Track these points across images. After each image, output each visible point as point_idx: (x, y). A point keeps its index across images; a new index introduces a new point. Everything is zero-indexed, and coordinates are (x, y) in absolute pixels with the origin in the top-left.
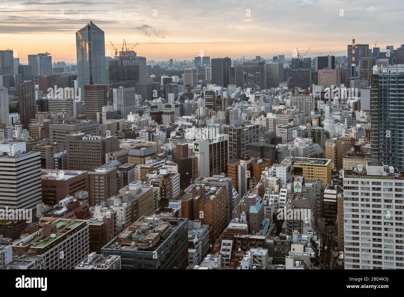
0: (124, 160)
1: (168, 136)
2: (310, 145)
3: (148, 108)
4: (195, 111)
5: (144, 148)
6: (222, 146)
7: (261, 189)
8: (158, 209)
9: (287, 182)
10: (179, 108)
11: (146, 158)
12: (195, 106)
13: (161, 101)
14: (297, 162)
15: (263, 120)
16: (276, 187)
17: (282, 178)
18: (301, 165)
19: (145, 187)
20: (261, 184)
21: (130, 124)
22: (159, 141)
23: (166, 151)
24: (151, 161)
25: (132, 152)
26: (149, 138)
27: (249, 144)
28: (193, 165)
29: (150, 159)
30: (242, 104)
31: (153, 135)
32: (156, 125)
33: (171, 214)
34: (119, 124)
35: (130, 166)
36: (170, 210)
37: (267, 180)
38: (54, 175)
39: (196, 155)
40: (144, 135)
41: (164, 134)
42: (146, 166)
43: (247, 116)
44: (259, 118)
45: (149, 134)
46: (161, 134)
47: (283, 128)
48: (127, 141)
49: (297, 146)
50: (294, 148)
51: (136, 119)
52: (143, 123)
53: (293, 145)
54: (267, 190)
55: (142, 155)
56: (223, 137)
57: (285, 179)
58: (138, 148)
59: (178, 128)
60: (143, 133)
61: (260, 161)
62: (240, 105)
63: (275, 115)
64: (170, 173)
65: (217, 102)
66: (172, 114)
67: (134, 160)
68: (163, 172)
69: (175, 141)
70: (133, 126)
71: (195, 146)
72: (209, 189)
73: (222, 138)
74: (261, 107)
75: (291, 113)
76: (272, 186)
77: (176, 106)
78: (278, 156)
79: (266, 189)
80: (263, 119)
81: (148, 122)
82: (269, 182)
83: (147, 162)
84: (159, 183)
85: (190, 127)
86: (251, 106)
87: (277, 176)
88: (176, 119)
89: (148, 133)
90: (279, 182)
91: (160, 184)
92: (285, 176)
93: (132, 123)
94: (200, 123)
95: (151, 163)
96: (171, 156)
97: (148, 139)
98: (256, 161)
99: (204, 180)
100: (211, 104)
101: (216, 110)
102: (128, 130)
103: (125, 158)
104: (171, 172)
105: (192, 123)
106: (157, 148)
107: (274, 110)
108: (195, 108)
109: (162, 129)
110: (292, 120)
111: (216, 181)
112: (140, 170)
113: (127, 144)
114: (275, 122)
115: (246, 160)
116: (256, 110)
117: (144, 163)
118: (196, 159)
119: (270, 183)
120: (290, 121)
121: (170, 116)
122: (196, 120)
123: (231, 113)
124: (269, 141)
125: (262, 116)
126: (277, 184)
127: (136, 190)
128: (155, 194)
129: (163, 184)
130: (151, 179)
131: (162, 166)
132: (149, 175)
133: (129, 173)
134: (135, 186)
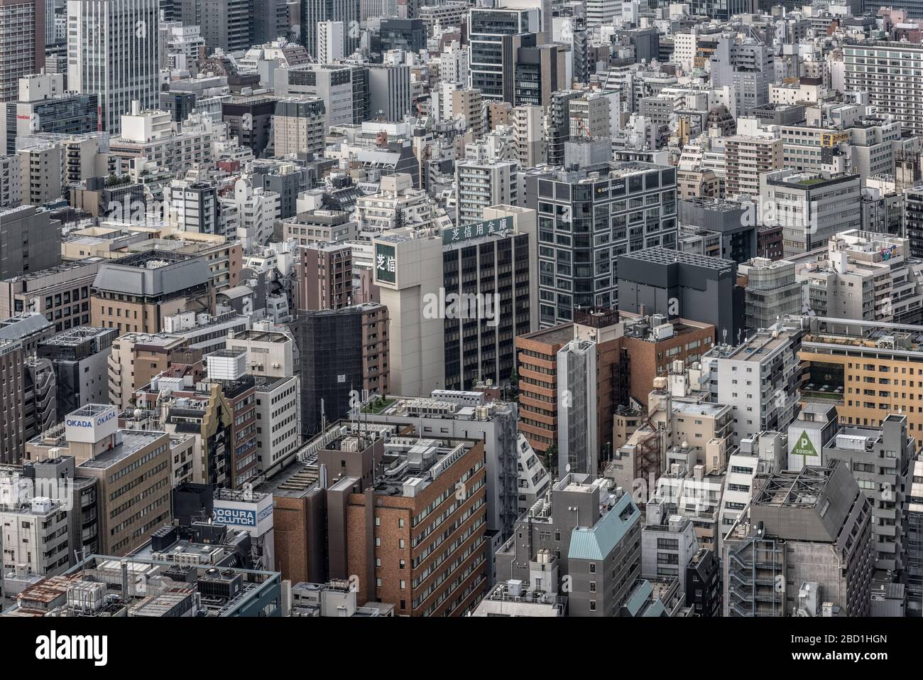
0: (76, 311)
1: (287, 209)
3: (217, 84)
4: (424, 99)
5: (162, 263)
6: (505, 261)
7: (645, 456)
8: (166, 528)
9: (763, 428)
10: (349, 86)
11: (165, 307)
12: (423, 78)
13: (280, 55)
14: (822, 341)
15: (718, 150)
16: (713, 449)
17: (742, 409)
18: (836, 352)
19: (138, 433)
20: (646, 434)
21: (130, 152)
22: (242, 232)
23: (262, 277)
24: (189, 319)
25: (107, 278)
26: (203, 218)
27: (628, 254)
28: (365, 341)
29: (183, 309)
30: (640, 74)
31: (217, 204)
32: (242, 160)
33: (218, 551)
34: (77, 155)
35: (88, 338)
36: (218, 536)
37: (674, 418)
39: (383, 300)
40: (181, 203)
41: (269, 203)
42: (158, 342)
43: (648, 130)
44: (698, 140)
45: (202, 201)
46: (254, 201)
47: (788, 185)
48: (100, 231)
49: (839, 267)
50: (823, 276)
51: (158, 135)
52: (188, 150)
53: (821, 264)
54: (673, 461)
55: (150, 291)
56: (510, 219)
57: (756, 415)
58: (138, 260)
59: (333, 176)
60: (176, 194)
61: (662, 331)
62: (628, 79)
63: (770, 127)
64: (256, 372)
65: (519, 64)
66: (315, 111)
67: (115, 312)
68: (221, 369)
69: (310, 232)
70: (141, 162)
71: (381, 256)
72: (405, 451)
74: (718, 92)
75: (838, 121)
76: (698, 442)
77: (339, 79)
78: (748, 312)
79: (670, 455)
80: (715, 143)
81: (207, 146)
82: (682, 427)
83: (168, 325)
84: (201, 415)
85: (384, 170)
86: (673, 84)
87: (721, 400)
88: (333, 134)
89: (196, 196)
90: (728, 428)
91: (205, 423)
92: (756, 402)
93: (137, 151)
94: (435, 153)
95: (188, 330)
96: (282, 299)
97: (197, 221)
98: (646, 333)
99: (390, 411)
100: (496, 69)
101: (518, 97)
102: (114, 182)
103: (80, 302)
104: (261, 368)
105: (398, 155)
106: (227, 264)
107: (774, 107)
108: (427, 89)
109: (262, 178)
110: (836, 151)
111: (445, 415)
112: (131, 356)
113: (98, 241)
114: (765, 156)
115: (601, 324)
116: (692, 102)
117: (158, 328)
118: (380, 316)
119: (689, 429)
120: (827, 155)
121: (304, 122)
122: (418, 143)
123: (576, 115)
124: (723, 242)
125: (714, 132)
126: (719, 436)
127: (94, 445)
128: (179, 465)
129: (221, 424)
130: (167, 399)
131: (223, 345)
132: (164, 379)
133: (87, 370)
134: (89, 425)
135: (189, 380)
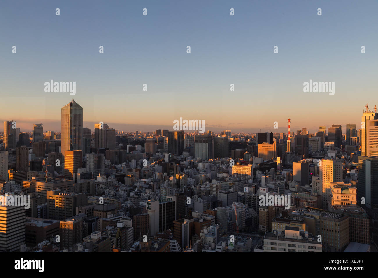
0: (90, 213)
1: (128, 195)
2: (245, 209)
3: (114, 171)
4: (152, 175)
5: (107, 205)
6: (171, 206)
7: (200, 245)
10: (139, 172)
11: (108, 213)
12: (152, 171)
13: (125, 166)
15: (208, 186)
19: (104, 237)
21: (99, 184)
22: (120, 199)
23: (125, 208)
24: (112, 215)
29: (111, 213)
30: (192, 171)
31: (116, 194)
32: (119, 185)
34: (89, 184)
35: (93, 218)
37: (205, 238)
38: (36, 222)
39: (148, 213)
41: (125, 194)
42: (107, 220)
43: (194, 182)
44: (204, 184)
46: (122, 193)
47: (223, 193)
48: (94, 198)
49: (234, 209)
50: (231, 211)
51: (104, 180)
52: (109, 183)
53: (231, 208)
54: (205, 246)
55: (105, 210)
56: (172, 198)
59: (137, 189)
62: (190, 172)
63: (218, 182)
64: (125, 226)
65: (170, 169)
66: (133, 177)
67: (98, 214)
68: (120, 225)
69: (133, 199)
70: (101, 185)
71: (148, 205)
73: (170, 199)
74: (207, 175)
75: (232, 181)
76: (210, 243)
77: (136, 171)
79: (204, 245)
80: (208, 184)
81: (113, 183)
83: (108, 216)
84: (116, 234)
85: (146, 188)
86: (199, 173)
88: (136, 181)
90: (215, 240)
91: (117, 236)
93: (100, 183)
94: (155, 185)
95: (112, 218)
96: (129, 212)
98: (198, 221)
103: (91, 211)
105: (148, 185)
106: (118, 205)
107: (218, 177)
108: (152, 173)
110: (232, 187)
112: (102, 222)
114: (218, 187)
115: (190, 219)
116: (203, 176)
117: (106, 217)
118: (148, 216)
119: (208, 240)
120: (230, 187)
121: (131, 179)
122: (152, 183)
124: (211, 204)
125: (208, 182)
126: (214, 242)
127: (97, 239)
128: (112, 243)
129: (119, 236)
130: (109, 231)
131: (119, 220)
132: (109, 227)
133: (93, 224)
134: (96, 235)
135: (113, 227)
